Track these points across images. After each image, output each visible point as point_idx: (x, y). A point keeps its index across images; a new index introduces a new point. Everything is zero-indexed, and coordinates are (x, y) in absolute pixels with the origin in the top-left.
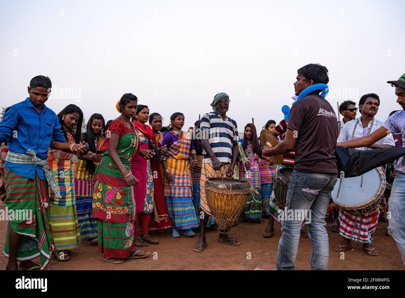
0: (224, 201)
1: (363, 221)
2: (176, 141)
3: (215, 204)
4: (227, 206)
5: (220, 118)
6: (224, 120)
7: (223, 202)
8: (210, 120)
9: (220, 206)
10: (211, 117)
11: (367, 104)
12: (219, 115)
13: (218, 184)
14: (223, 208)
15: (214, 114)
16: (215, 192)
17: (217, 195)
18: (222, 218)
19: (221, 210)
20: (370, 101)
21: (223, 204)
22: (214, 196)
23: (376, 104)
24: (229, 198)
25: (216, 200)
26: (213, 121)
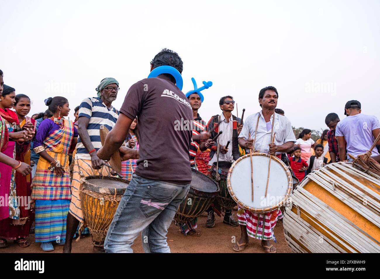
0: (105, 209)
1: (266, 218)
2: (57, 130)
3: (92, 211)
4: (107, 215)
5: (105, 107)
6: (109, 110)
7: (103, 210)
8: (92, 107)
9: (98, 214)
10: (95, 104)
11: (266, 97)
12: (103, 103)
13: (99, 188)
14: (103, 217)
15: (98, 101)
16: (94, 197)
17: (96, 200)
18: (99, 228)
19: (99, 219)
20: (269, 94)
21: (103, 212)
22: (92, 202)
23: (274, 96)
24: (112, 205)
25: (94, 206)
26: (96, 109)
